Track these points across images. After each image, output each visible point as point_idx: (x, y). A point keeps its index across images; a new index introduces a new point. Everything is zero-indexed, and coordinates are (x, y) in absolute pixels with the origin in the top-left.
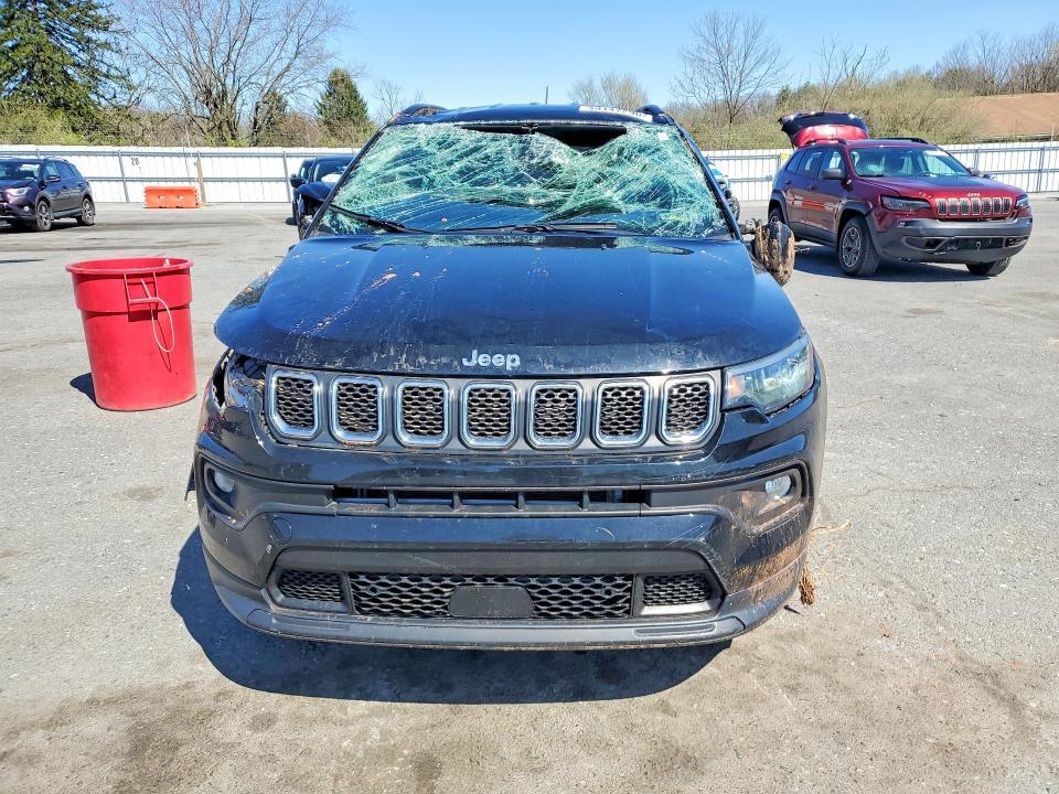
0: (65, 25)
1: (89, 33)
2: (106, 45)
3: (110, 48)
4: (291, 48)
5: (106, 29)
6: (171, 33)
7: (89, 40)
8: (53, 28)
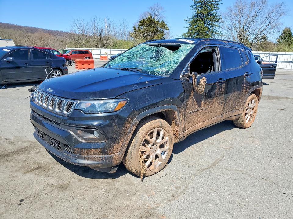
0: (209, 21)
1: (213, 23)
2: (217, 26)
3: (218, 26)
4: (268, 22)
5: (218, 22)
6: (234, 21)
7: (213, 24)
8: (206, 22)
